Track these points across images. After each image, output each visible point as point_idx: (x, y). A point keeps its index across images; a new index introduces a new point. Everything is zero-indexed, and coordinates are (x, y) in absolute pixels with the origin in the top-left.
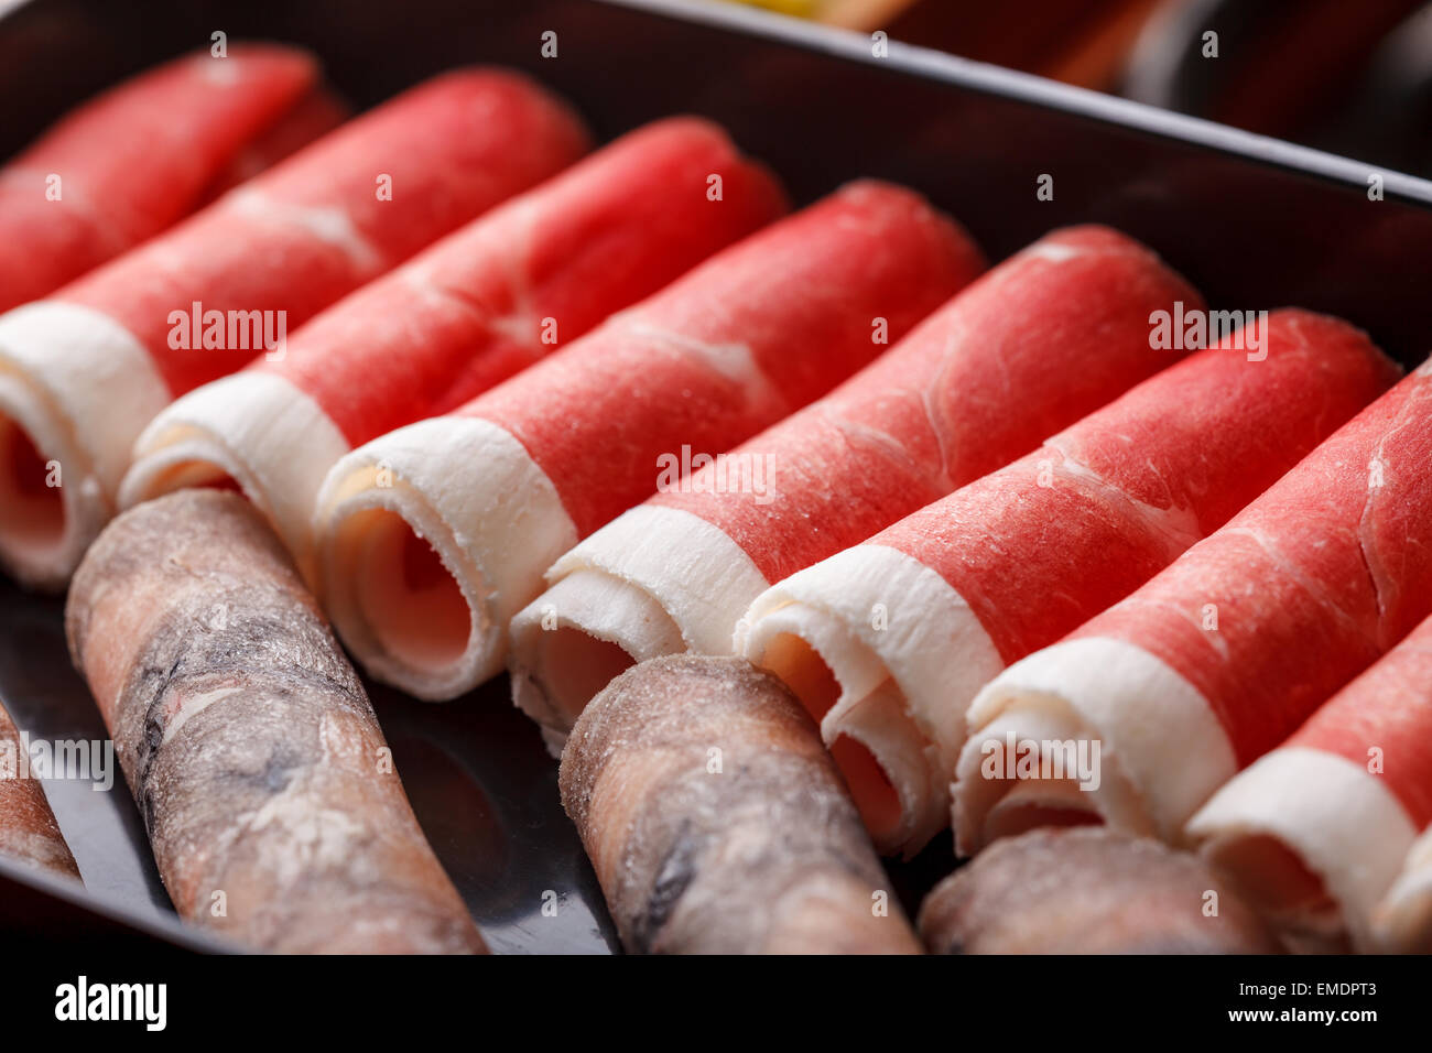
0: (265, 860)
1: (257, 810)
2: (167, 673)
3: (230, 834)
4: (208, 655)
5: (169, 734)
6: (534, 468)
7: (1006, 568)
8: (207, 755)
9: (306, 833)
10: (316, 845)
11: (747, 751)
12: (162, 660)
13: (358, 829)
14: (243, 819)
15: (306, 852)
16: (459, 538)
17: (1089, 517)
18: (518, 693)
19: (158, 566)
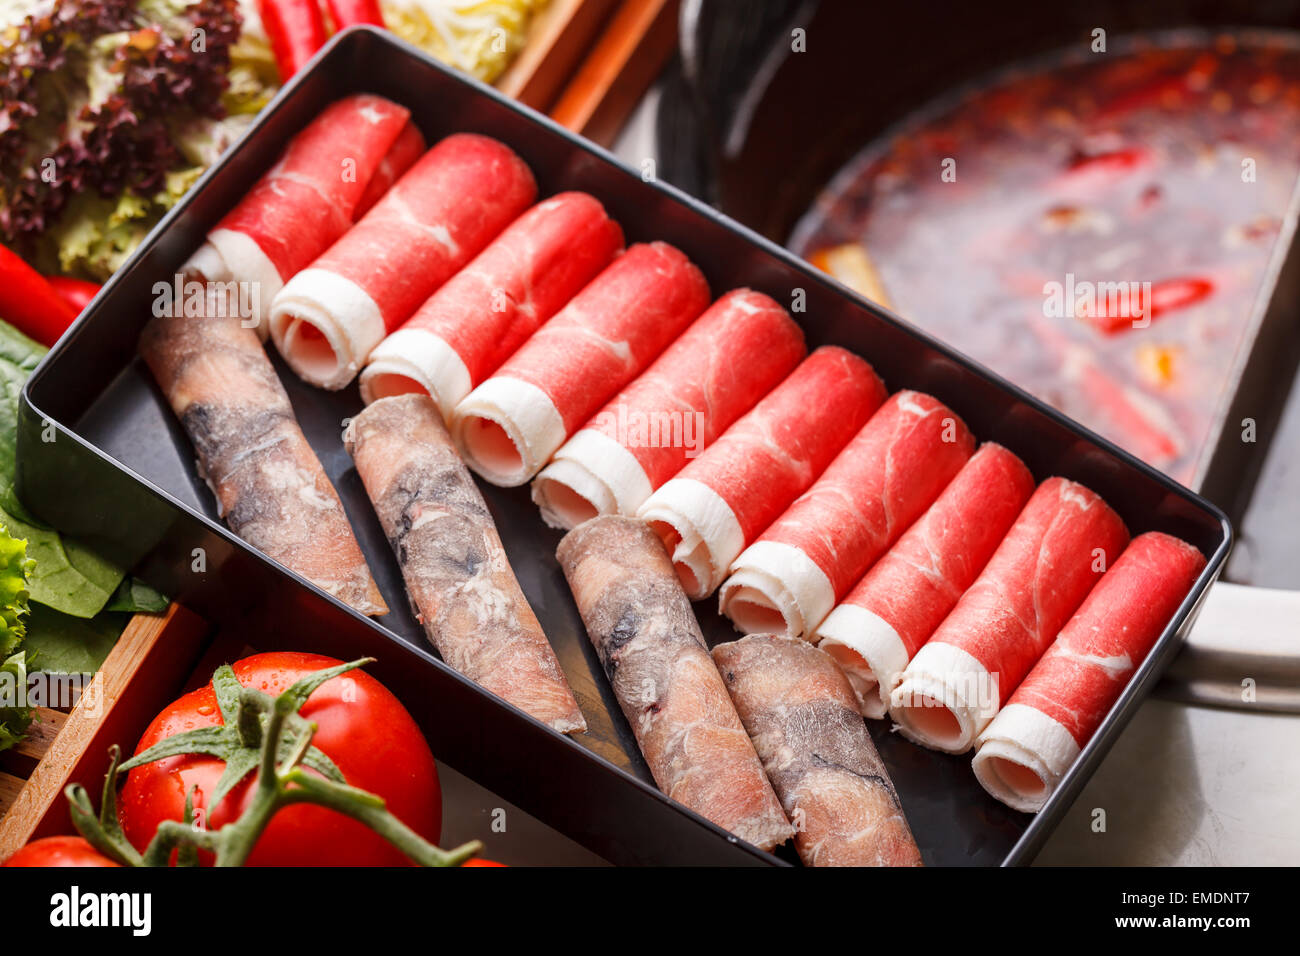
0: (471, 609)
1: (465, 581)
2: (413, 494)
3: (452, 590)
4: (432, 492)
5: (416, 526)
6: (556, 412)
7: (747, 496)
8: (436, 544)
9: (488, 599)
10: (493, 606)
11: (653, 575)
12: (409, 486)
13: (508, 600)
14: (459, 585)
15: (490, 610)
16: (528, 444)
17: (776, 469)
18: (535, 495)
19: (401, 435)
